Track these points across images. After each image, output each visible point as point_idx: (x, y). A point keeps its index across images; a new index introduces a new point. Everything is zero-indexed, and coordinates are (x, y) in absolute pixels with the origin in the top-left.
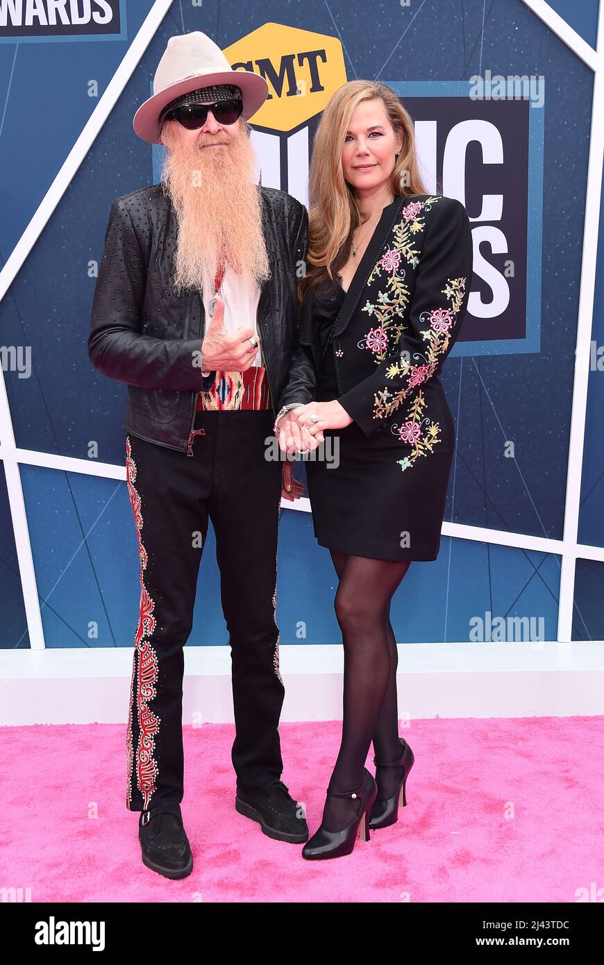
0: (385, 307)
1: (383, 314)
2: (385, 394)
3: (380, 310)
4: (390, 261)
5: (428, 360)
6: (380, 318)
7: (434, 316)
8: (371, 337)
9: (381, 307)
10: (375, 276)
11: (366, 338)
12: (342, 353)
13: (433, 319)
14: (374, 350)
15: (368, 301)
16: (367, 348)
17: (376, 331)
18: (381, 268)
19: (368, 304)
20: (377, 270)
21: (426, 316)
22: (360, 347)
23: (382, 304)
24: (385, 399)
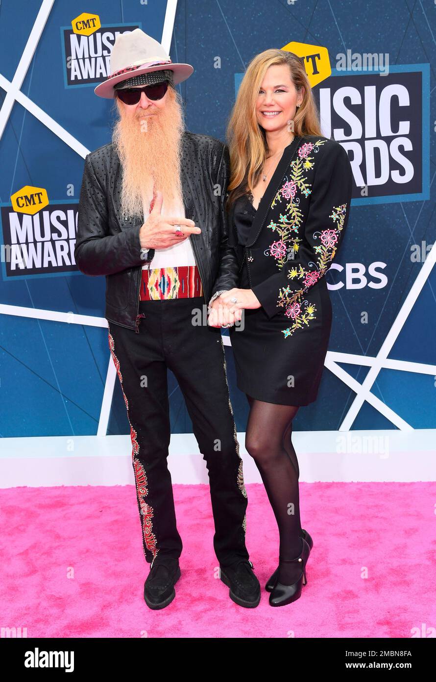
0: (285, 225)
1: (283, 230)
2: (287, 291)
3: (281, 228)
4: (288, 190)
5: (319, 267)
6: (281, 233)
7: (324, 235)
8: (274, 248)
9: (281, 226)
10: (277, 201)
11: (270, 248)
12: (253, 259)
13: (323, 237)
14: (276, 256)
15: (272, 220)
16: (271, 255)
17: (277, 243)
18: (282, 195)
19: (272, 223)
20: (279, 197)
21: (318, 235)
22: (266, 254)
23: (282, 223)
24: (287, 294)
